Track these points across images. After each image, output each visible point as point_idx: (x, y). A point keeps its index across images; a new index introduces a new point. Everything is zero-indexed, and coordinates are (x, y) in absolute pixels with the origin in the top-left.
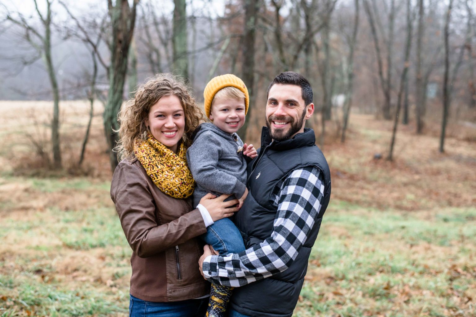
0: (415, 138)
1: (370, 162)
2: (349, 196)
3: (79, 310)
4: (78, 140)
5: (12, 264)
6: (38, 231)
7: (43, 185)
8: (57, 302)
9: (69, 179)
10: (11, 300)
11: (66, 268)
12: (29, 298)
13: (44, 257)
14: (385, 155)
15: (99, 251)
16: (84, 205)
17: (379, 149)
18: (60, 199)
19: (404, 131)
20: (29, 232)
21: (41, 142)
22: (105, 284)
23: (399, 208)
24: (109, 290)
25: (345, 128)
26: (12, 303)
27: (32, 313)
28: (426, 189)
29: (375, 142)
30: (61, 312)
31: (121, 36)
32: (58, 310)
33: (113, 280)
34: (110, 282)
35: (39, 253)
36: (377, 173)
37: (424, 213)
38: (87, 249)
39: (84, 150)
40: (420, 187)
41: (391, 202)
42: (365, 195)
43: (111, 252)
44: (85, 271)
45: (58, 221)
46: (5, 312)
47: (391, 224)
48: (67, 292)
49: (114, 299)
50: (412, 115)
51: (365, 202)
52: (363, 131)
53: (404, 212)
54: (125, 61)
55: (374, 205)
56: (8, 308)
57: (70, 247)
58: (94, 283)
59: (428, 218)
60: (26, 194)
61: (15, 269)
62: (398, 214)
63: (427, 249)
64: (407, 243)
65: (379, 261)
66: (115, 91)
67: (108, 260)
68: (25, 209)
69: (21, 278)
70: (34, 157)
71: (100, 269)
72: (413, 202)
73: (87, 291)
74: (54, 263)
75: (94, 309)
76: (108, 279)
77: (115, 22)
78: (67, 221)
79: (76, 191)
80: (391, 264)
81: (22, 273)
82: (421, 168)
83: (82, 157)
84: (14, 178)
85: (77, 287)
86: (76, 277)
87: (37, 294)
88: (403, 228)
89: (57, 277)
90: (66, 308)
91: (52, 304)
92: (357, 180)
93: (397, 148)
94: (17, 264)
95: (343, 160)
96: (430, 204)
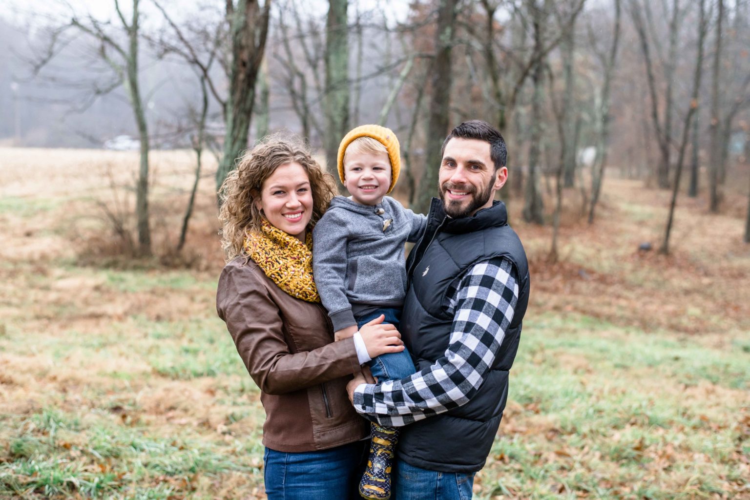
0: (707, 219)
1: (633, 255)
2: (597, 309)
3: (175, 466)
4: (177, 212)
5: (78, 396)
6: (115, 349)
7: (122, 280)
8: (143, 454)
9: (162, 272)
10: (77, 449)
11: (158, 405)
12: (103, 447)
13: (124, 389)
14: (657, 246)
15: (206, 382)
16: (185, 312)
17: (649, 235)
18: (148, 303)
19: (690, 206)
20: (102, 352)
21: (120, 214)
22: (215, 430)
23: (675, 328)
24: (219, 439)
25: (595, 201)
26: (79, 453)
27: (108, 468)
28: (720, 301)
29: (641, 223)
30: (149, 467)
31: (245, 55)
32: (146, 465)
33: (226, 424)
34: (222, 428)
35: (117, 382)
36: (642, 274)
37: (715, 338)
38: (189, 379)
39: (185, 228)
40: (710, 297)
41: (664, 320)
42: (622, 308)
43: (224, 383)
44: (186, 410)
45: (146, 336)
46: (69, 466)
47: (658, 353)
48: (158, 440)
49: (227, 452)
50: (704, 181)
51: (621, 318)
52: (624, 206)
53: (682, 335)
54: (251, 93)
55: (636, 324)
56: (72, 459)
57: (162, 374)
58: (200, 429)
59: (720, 346)
60: (96, 294)
61: (82, 404)
62: (672, 338)
63: (709, 392)
64: (680, 382)
65: (630, 407)
66: (234, 140)
67: (219, 394)
68: (96, 317)
69: (91, 417)
70: (109, 237)
71: (208, 408)
72: (697, 319)
73: (188, 440)
74: (139, 397)
75: (197, 464)
76: (219, 423)
77: (237, 33)
78: (159, 337)
79: (172, 290)
80: (649, 413)
81: (93, 410)
82: (714, 267)
83: (183, 239)
84: (78, 270)
85: (173, 433)
86: (172, 418)
87: (114, 441)
88: (677, 359)
89: (144, 418)
90: (158, 462)
91: (137, 457)
92: (611, 284)
93: (675, 234)
94: (85, 398)
95: (590, 252)
96: (724, 324)
